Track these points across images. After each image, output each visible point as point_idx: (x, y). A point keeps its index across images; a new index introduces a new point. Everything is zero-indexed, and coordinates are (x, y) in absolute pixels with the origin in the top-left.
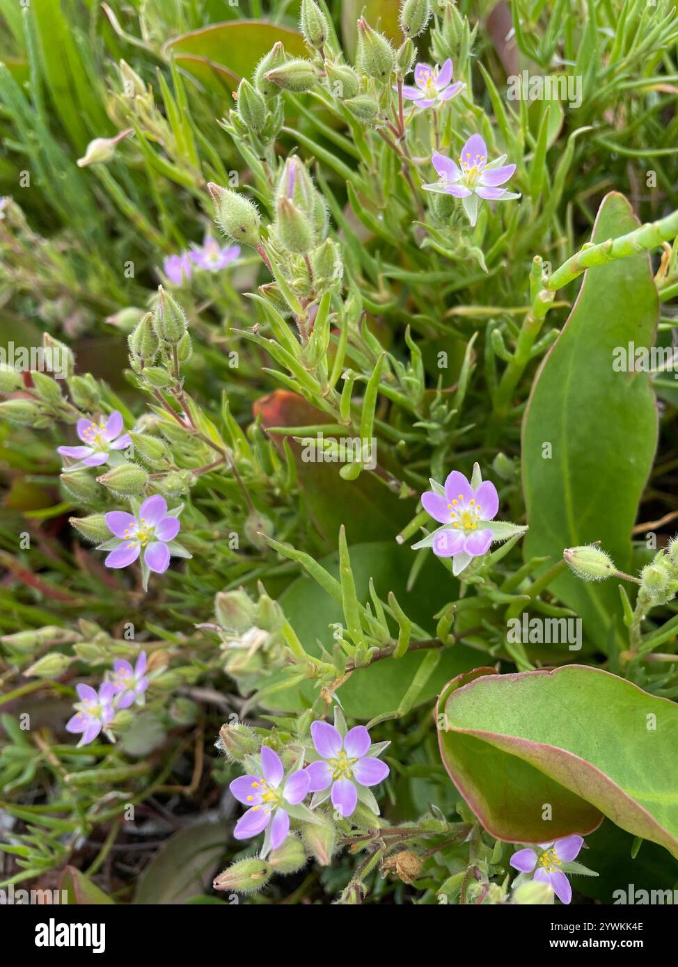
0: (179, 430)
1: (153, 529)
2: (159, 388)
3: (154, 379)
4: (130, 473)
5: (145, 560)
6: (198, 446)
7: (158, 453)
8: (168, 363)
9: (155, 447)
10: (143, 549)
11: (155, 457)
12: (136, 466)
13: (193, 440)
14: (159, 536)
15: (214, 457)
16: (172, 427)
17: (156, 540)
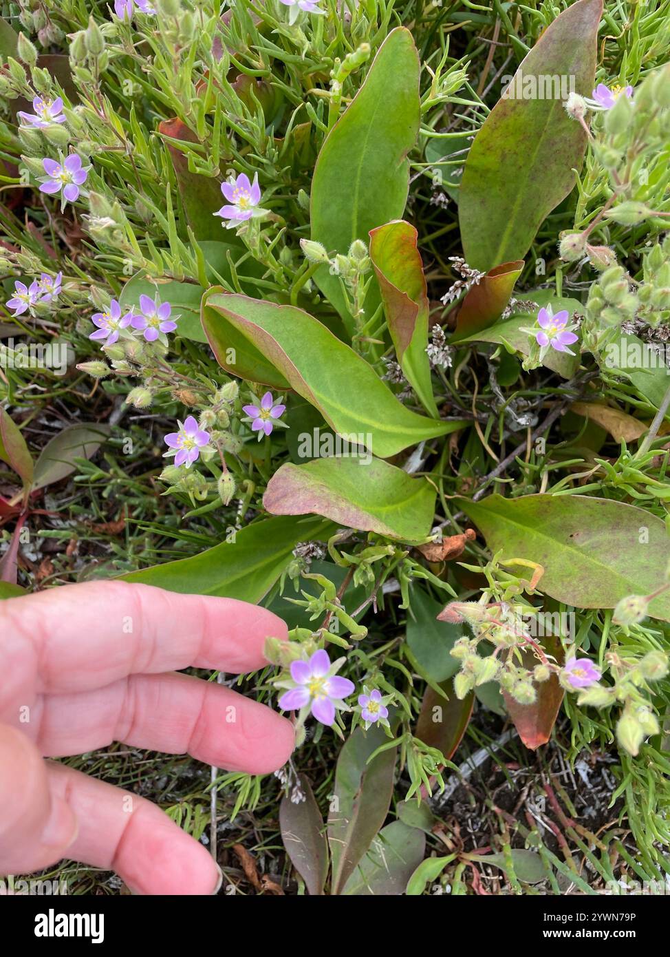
0: (96, 117)
1: (71, 176)
2: (84, 83)
3: (82, 76)
4: (60, 130)
5: (63, 193)
6: (108, 133)
7: (79, 126)
8: (92, 68)
9: (78, 121)
10: (64, 186)
11: (76, 127)
12: (64, 128)
13: (106, 127)
14: (74, 181)
15: (119, 143)
16: (93, 115)
17: (72, 183)
